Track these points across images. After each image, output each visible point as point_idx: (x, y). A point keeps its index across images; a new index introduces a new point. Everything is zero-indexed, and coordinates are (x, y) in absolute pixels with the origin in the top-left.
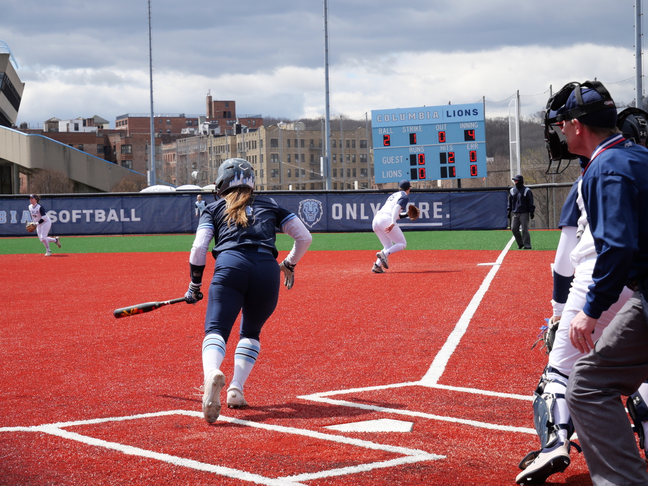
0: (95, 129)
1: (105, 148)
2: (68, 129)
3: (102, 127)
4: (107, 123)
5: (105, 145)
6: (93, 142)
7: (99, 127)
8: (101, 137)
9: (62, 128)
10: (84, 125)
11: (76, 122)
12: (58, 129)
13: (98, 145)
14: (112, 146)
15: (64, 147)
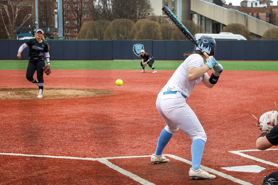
0: (266, 5)
1: (270, 15)
2: (252, 6)
3: (269, 4)
4: (272, 2)
5: (270, 14)
6: (264, 12)
7: (268, 4)
8: (268, 10)
9: (249, 5)
10: (260, 3)
11: (256, 2)
12: (247, 6)
13: (267, 14)
14: (274, 14)
15: (245, 15)
